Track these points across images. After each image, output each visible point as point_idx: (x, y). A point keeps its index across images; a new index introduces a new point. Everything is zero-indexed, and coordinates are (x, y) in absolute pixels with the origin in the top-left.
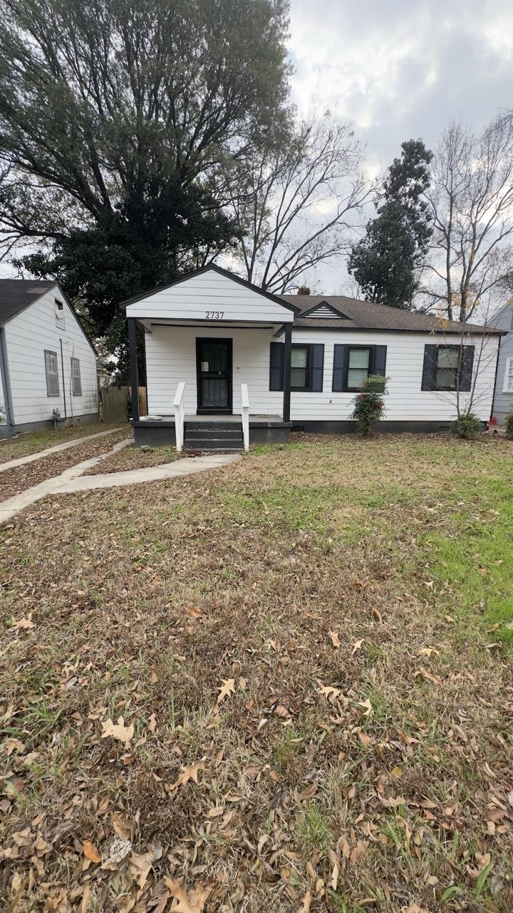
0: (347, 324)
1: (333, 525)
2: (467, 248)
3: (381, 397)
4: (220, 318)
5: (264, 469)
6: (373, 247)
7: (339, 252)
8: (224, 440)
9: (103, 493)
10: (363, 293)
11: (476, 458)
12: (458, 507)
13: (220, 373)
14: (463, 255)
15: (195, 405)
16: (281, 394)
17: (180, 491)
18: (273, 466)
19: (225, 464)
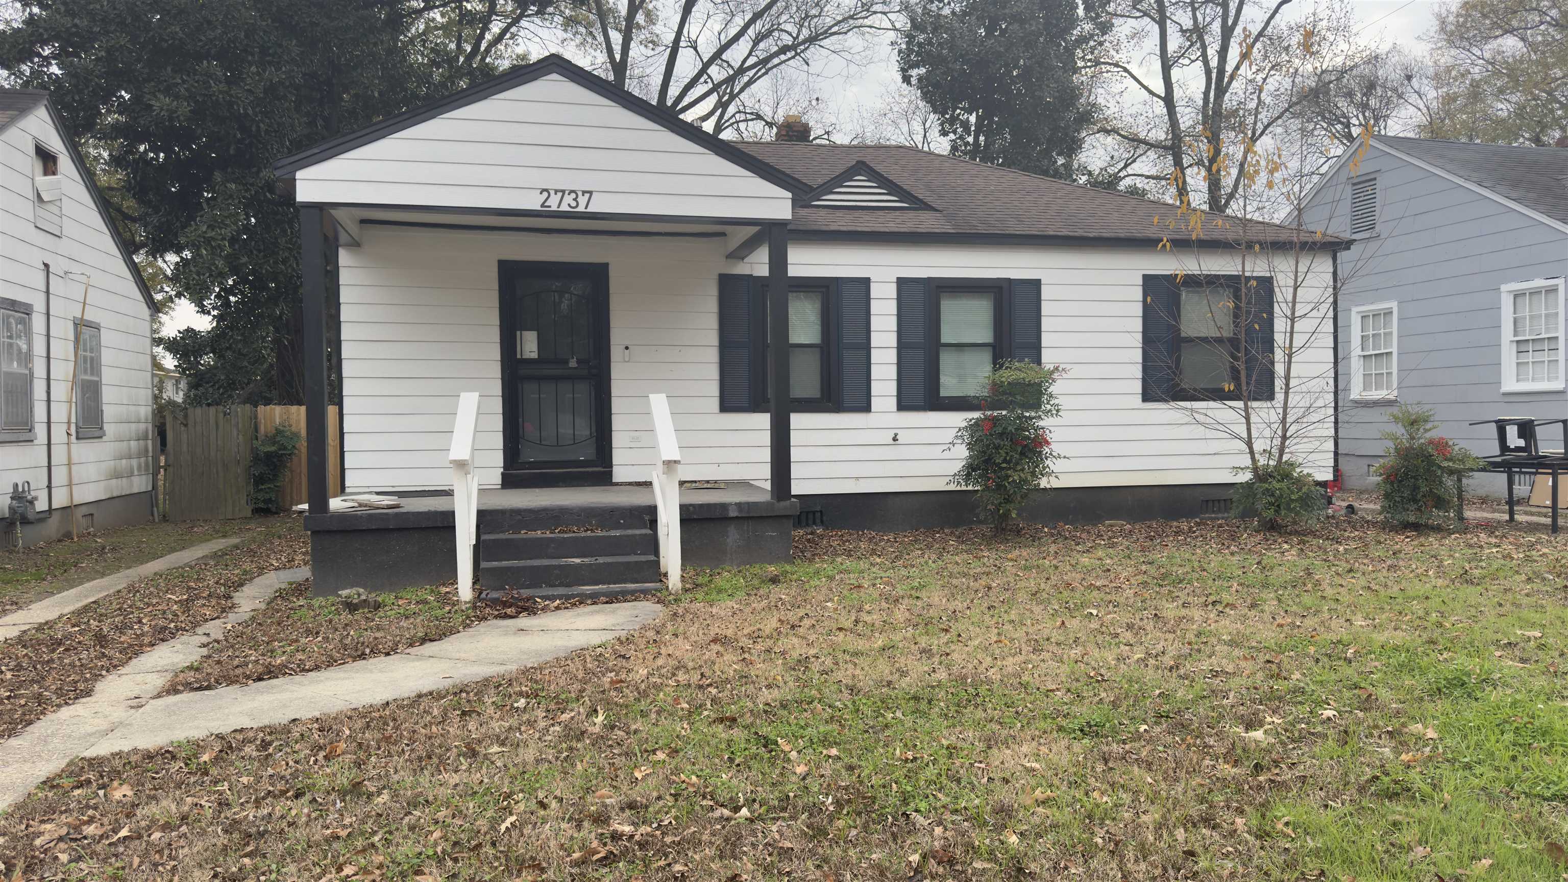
0: (927, 222)
1: (1003, 795)
2: (1208, 19)
3: (1041, 423)
4: (581, 208)
5: (745, 642)
6: (964, 13)
7: (867, 22)
8: (601, 560)
9: (265, 745)
10: (944, 133)
11: (1325, 584)
12: (1323, 723)
13: (573, 363)
14: (1201, 38)
15: (498, 459)
16: (762, 421)
17: (513, 722)
18: (768, 632)
19: (623, 635)
